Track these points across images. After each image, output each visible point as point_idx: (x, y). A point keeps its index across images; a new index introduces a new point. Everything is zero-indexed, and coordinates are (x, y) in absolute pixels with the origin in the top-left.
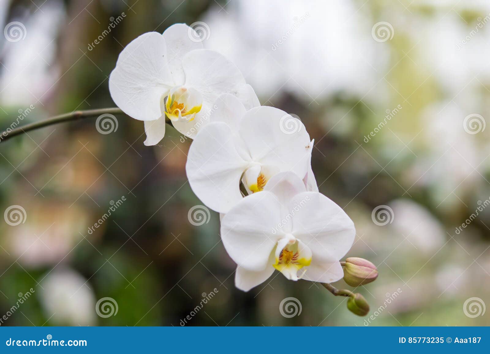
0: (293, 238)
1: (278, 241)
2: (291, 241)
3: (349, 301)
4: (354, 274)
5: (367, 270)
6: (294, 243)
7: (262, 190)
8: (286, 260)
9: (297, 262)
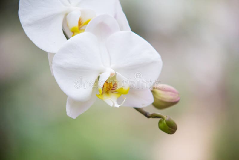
0: (113, 71)
1: (100, 75)
2: (112, 74)
3: (160, 122)
4: (160, 99)
5: (171, 95)
6: (114, 76)
7: (84, 32)
8: (107, 90)
9: (116, 92)
